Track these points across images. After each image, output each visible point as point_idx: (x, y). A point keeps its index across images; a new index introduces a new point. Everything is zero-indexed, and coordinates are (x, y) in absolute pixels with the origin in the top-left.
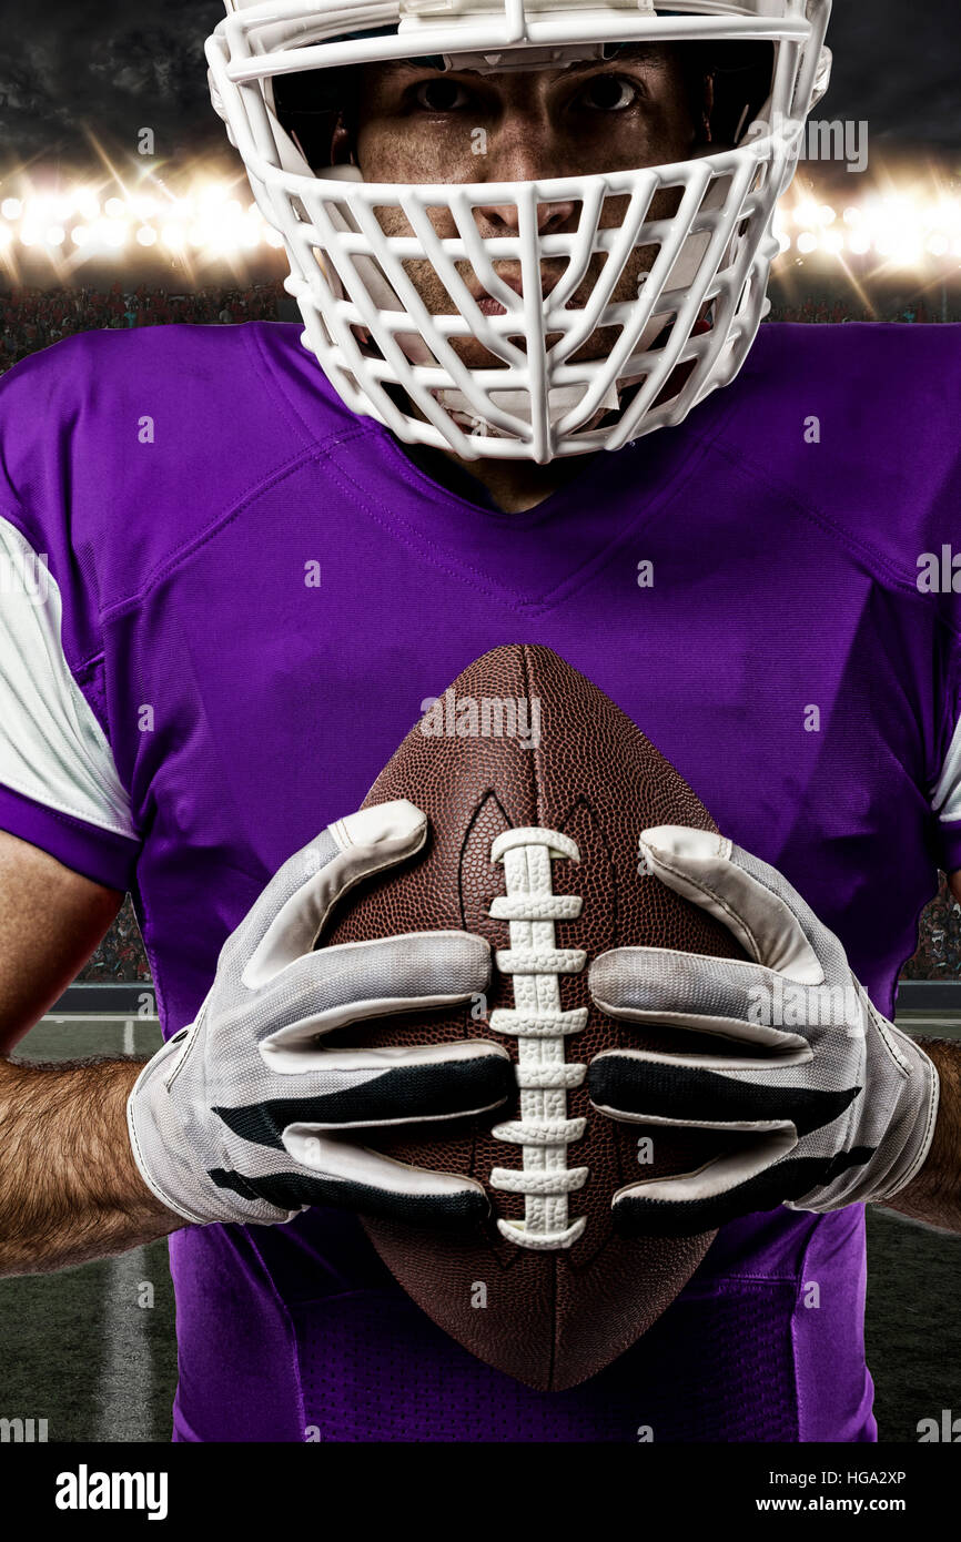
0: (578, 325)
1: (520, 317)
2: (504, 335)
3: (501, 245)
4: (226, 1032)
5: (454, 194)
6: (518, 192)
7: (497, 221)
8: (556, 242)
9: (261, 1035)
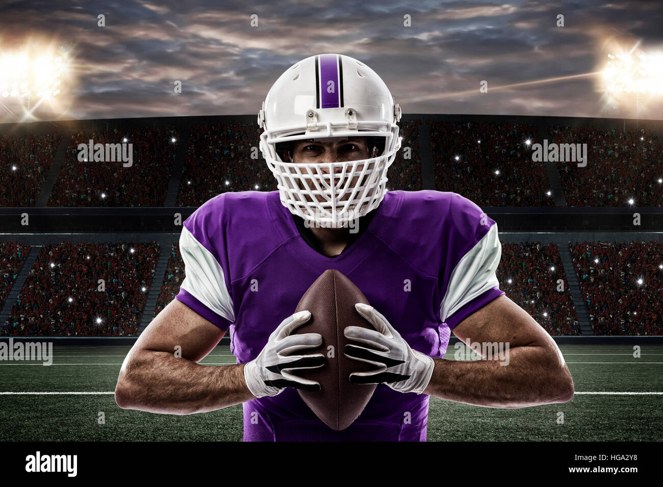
0: (342, 192)
1: (330, 190)
2: (326, 194)
3: (326, 176)
4: (270, 351)
5: (315, 165)
6: (330, 165)
7: (325, 172)
8: (338, 175)
9: (277, 352)
